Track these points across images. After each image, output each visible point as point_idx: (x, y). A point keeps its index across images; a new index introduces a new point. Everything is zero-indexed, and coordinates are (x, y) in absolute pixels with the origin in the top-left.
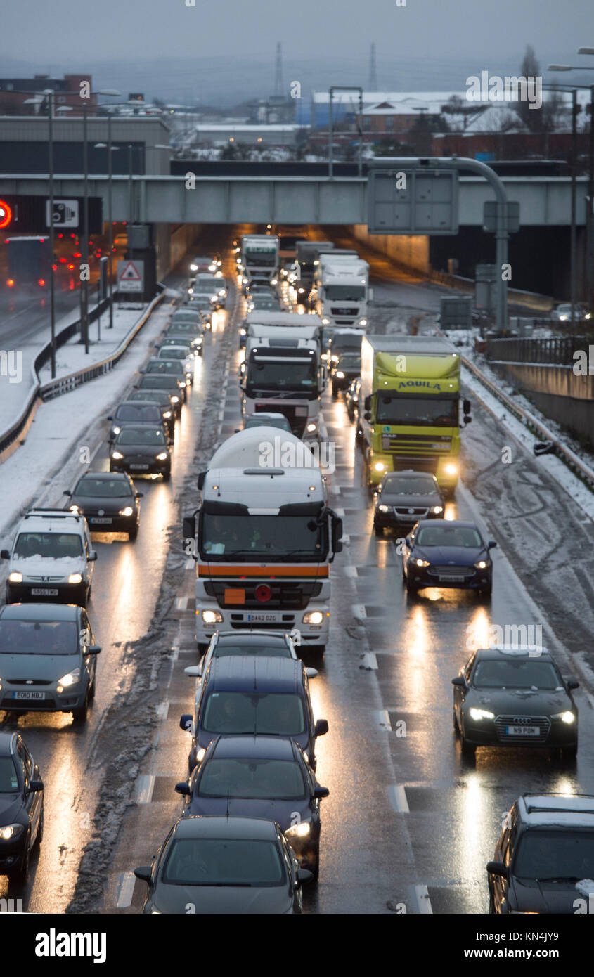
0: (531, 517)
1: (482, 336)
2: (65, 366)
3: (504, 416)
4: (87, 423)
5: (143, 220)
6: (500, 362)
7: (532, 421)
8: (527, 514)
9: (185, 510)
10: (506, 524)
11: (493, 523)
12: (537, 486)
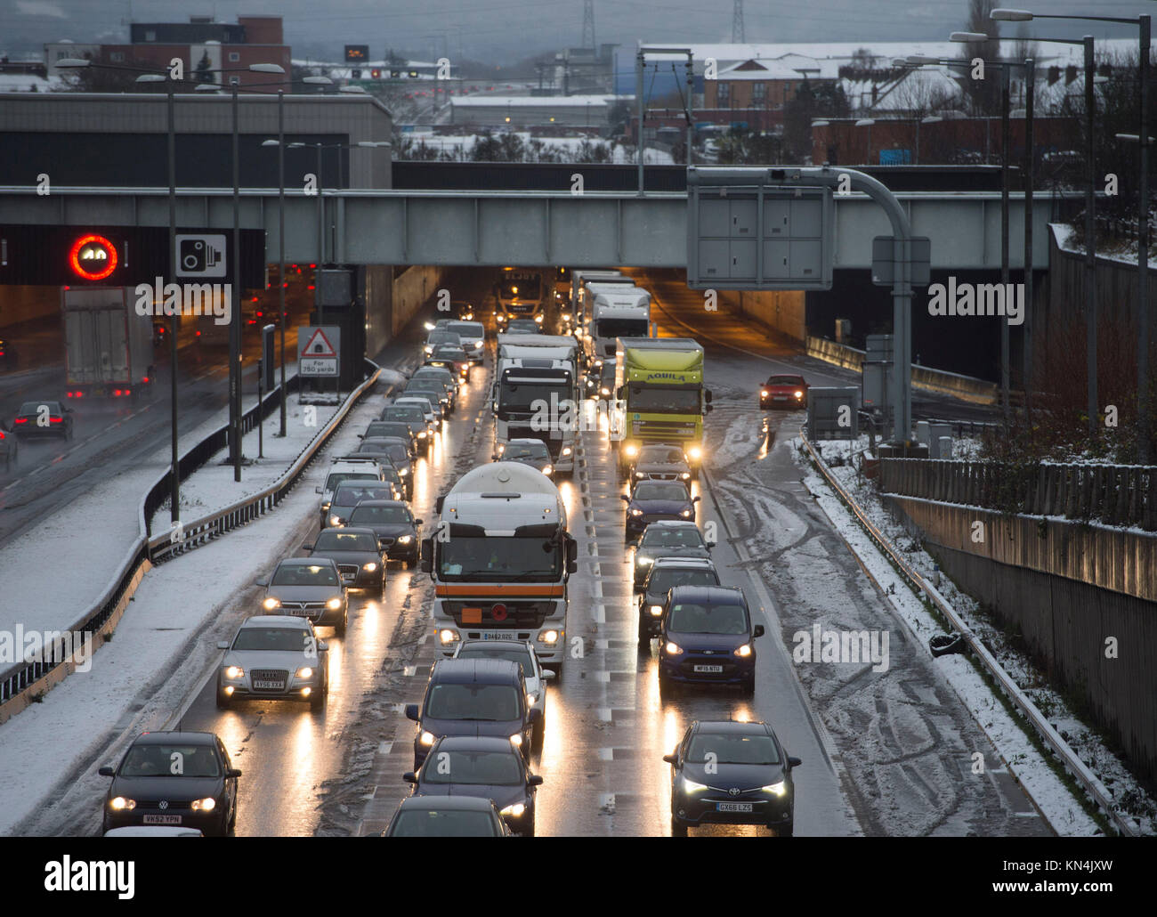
0: (911, 763)
1: (872, 451)
2: (199, 503)
3: (892, 586)
4: (219, 602)
5: (340, 260)
6: (895, 495)
7: (934, 598)
8: (907, 757)
9: (356, 753)
10: (871, 774)
11: (849, 773)
12: (930, 709)
